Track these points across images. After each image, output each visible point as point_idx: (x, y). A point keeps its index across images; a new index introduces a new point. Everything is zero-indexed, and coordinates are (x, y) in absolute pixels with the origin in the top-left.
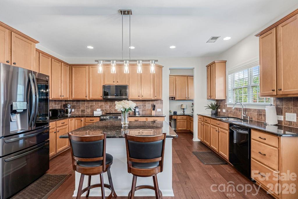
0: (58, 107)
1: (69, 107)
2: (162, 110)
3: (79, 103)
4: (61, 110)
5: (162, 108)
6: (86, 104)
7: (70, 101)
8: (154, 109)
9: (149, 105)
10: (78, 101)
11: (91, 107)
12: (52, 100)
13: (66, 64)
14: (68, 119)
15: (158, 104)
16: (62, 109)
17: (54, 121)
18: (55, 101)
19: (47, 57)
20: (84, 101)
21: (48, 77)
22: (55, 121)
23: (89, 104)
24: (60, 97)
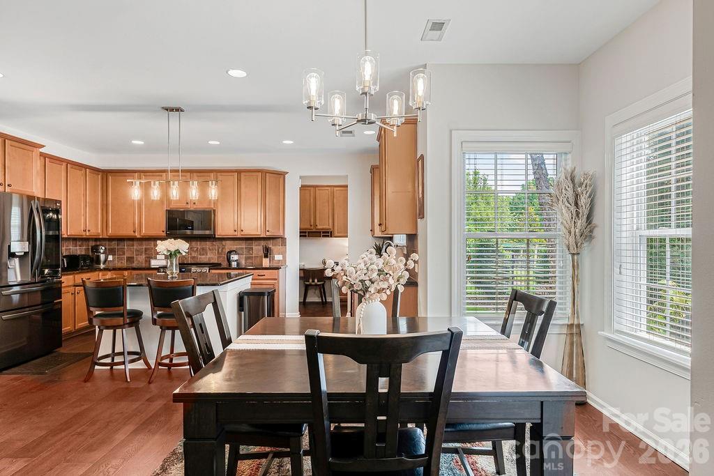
0: (81, 251)
1: (102, 251)
2: (284, 257)
3: (122, 243)
4: (85, 257)
5: (284, 253)
6: (136, 246)
7: (104, 239)
8: (266, 256)
9: (258, 249)
10: (120, 239)
11: (145, 251)
12: (68, 239)
13: (96, 170)
14: (97, 273)
15: (275, 245)
16: (89, 255)
17: (70, 274)
18: (74, 239)
19: (58, 162)
20: (132, 239)
21: (60, 202)
22: (73, 274)
23: (141, 245)
24: (84, 233)
